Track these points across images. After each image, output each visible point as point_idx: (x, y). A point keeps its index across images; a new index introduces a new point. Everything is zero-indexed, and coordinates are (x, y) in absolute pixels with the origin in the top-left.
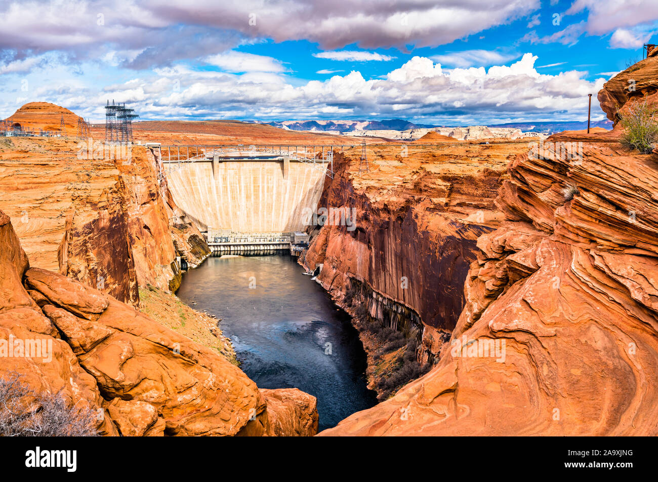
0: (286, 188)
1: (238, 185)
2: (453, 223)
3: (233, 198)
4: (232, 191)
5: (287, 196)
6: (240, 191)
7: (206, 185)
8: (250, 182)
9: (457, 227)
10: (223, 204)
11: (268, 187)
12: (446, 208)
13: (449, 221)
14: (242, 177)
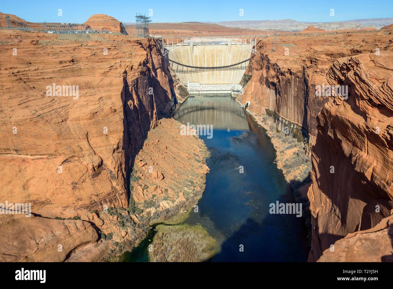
0: (229, 60)
1: (203, 59)
3: (201, 65)
6: (204, 62)
7: (186, 59)
8: (210, 57)
11: (219, 59)
14: (205, 54)
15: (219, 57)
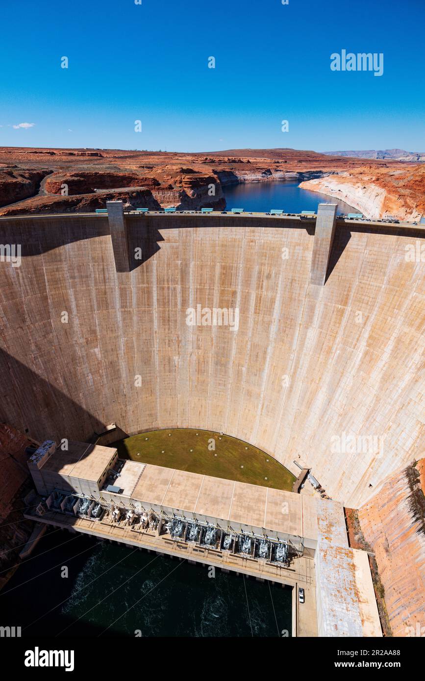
1: (179, 287)
3: (166, 320)
4: (164, 302)
5: (312, 334)
8: (212, 279)
10: (139, 335)
11: (259, 299)
14: (192, 264)
15: (260, 287)
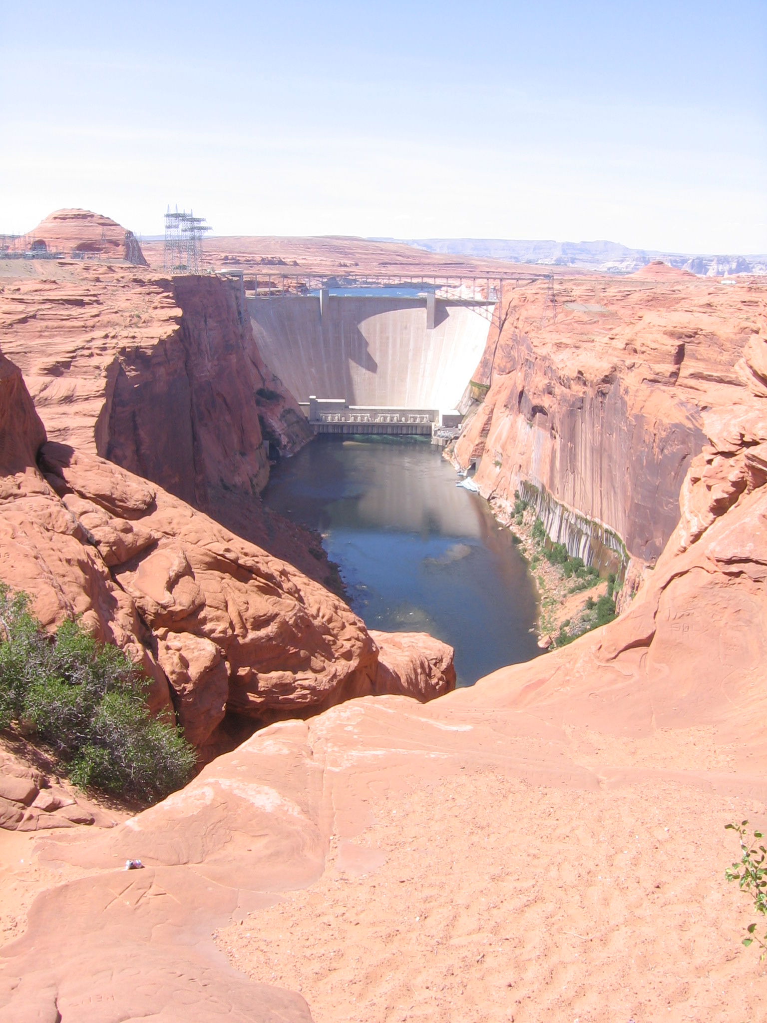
0: (429, 342)
2: (682, 404)
3: (349, 355)
5: (430, 354)
7: (309, 335)
9: (688, 410)
10: (334, 363)
11: (401, 340)
12: (673, 380)
13: (676, 401)
15: (402, 333)
